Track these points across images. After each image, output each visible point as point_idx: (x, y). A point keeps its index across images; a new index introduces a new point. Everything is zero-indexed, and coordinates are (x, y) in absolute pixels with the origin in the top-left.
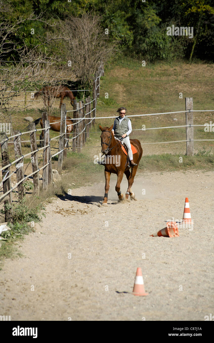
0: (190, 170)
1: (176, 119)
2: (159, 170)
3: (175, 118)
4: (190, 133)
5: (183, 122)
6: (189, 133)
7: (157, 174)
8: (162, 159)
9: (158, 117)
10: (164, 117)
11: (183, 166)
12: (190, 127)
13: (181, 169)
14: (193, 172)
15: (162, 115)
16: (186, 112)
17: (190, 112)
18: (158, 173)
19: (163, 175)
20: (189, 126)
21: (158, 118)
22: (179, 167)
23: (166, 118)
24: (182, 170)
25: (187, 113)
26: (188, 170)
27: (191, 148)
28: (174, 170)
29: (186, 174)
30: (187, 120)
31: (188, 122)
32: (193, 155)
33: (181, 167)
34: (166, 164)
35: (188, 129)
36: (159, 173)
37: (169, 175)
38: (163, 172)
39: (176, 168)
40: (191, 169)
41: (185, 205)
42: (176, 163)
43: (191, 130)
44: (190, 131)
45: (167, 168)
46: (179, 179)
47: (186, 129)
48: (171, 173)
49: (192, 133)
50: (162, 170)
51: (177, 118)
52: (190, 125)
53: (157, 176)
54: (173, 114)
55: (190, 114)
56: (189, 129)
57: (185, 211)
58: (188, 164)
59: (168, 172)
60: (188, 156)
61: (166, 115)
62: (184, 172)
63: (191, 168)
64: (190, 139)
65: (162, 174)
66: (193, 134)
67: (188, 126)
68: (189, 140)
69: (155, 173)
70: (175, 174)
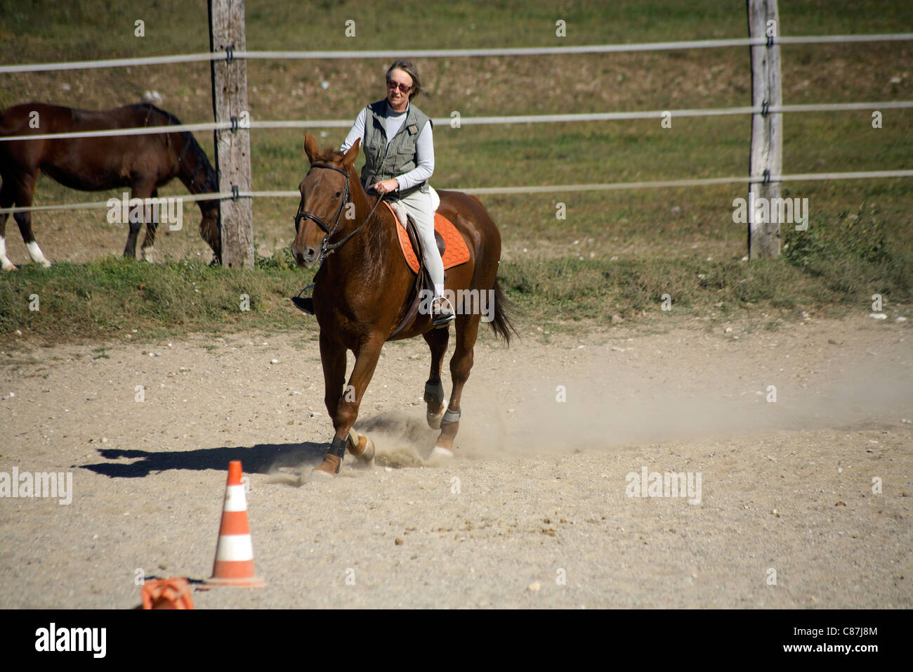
0: (235, 336)
1: (156, 95)
2: (90, 337)
3: (151, 90)
4: (234, 161)
5: (190, 107)
6: (227, 162)
7: (78, 356)
8: (102, 285)
9: (69, 81)
10: (97, 83)
11: (204, 319)
12: (234, 130)
13: (195, 331)
14: (250, 342)
15: (87, 70)
16: (212, 62)
17: (230, 60)
18: (84, 348)
19: (107, 357)
20: (229, 124)
21: (67, 87)
22: (186, 319)
23: (109, 90)
24: (199, 336)
25: (216, 65)
26: (227, 336)
27: (241, 229)
28: (160, 338)
29: (220, 351)
30: (220, 98)
31: (225, 109)
32: (249, 262)
33: (195, 319)
34: (122, 306)
35: (226, 143)
36: (87, 349)
37: (140, 357)
38: (109, 344)
39: (169, 327)
40: (239, 330)
41: (226, 498)
42: (170, 301)
43: (239, 143)
44: (234, 150)
45: (128, 327)
46: (187, 376)
47: (216, 142)
48: (148, 347)
49: (244, 158)
50: (101, 336)
51: (160, 91)
52: (233, 119)
53: (79, 363)
54: (140, 67)
55: (231, 67)
56: (227, 141)
57: (228, 524)
58: (225, 308)
59: (130, 347)
60: (227, 267)
61: (106, 73)
62: (211, 343)
63: (239, 326)
64: (234, 189)
65: (101, 354)
66: (246, 164)
67: (223, 124)
68: (231, 194)
69: (70, 348)
70: (168, 352)
